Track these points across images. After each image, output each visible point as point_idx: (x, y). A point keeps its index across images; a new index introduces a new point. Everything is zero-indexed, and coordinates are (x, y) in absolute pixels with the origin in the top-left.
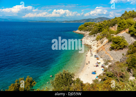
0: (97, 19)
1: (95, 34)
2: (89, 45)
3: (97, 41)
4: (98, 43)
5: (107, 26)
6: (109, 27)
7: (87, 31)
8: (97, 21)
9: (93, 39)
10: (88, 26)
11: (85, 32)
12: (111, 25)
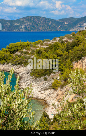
0: (23, 21)
1: (45, 75)
2: (40, 99)
3: (55, 90)
4: (58, 95)
5: (68, 61)
6: (72, 61)
7: (19, 64)
8: (23, 27)
9: (44, 86)
10: (17, 50)
11: (15, 67)
12: (74, 57)
